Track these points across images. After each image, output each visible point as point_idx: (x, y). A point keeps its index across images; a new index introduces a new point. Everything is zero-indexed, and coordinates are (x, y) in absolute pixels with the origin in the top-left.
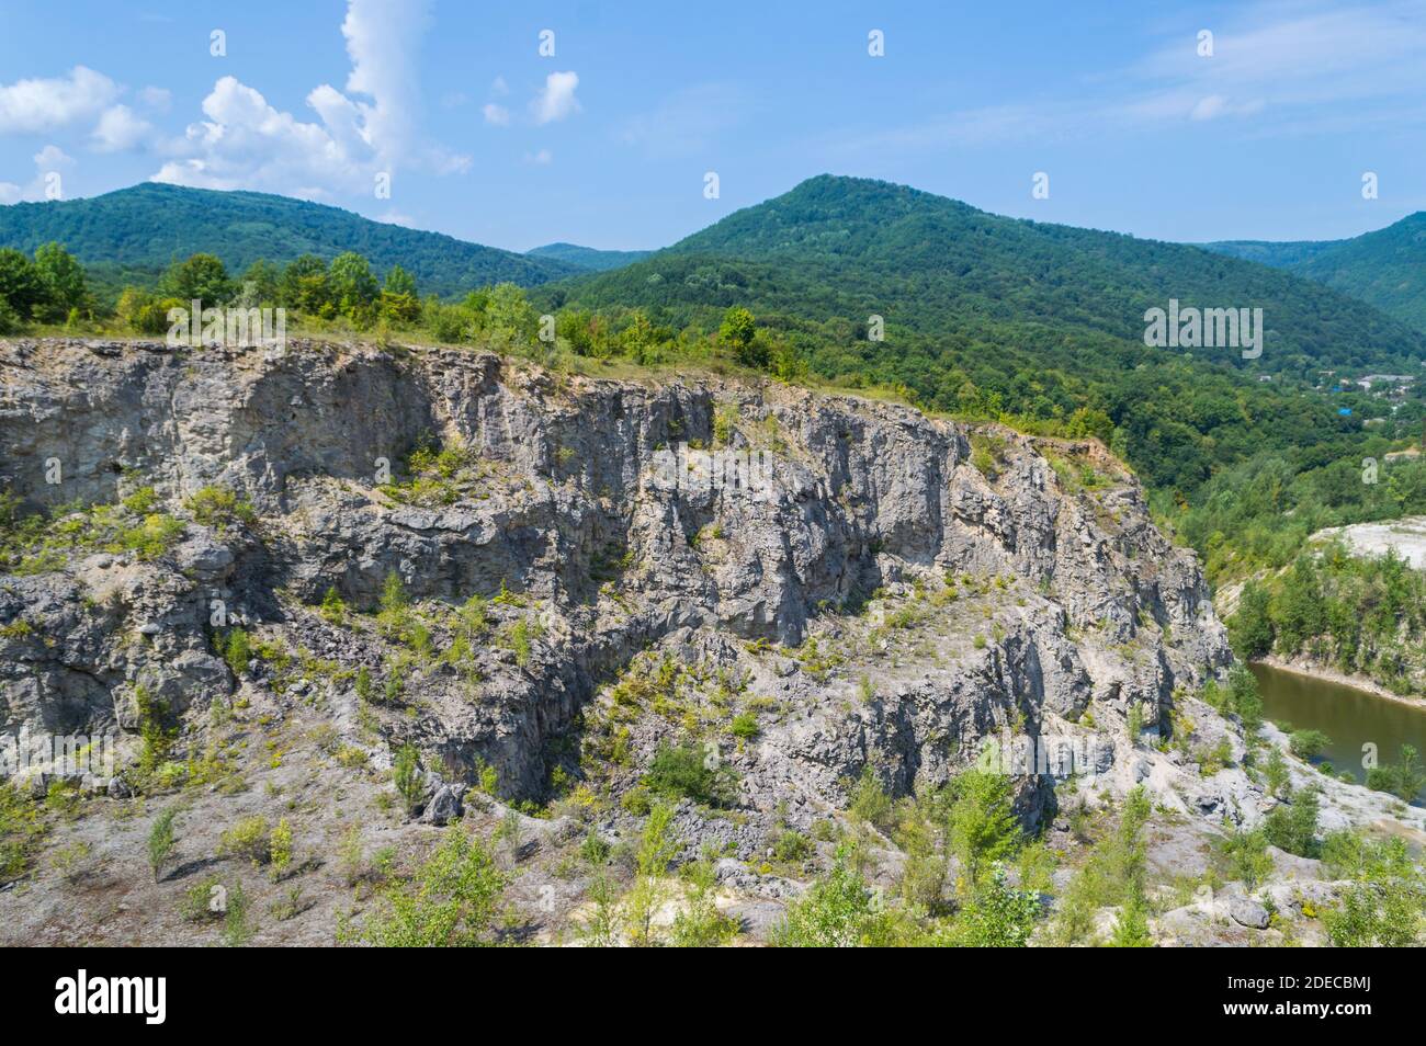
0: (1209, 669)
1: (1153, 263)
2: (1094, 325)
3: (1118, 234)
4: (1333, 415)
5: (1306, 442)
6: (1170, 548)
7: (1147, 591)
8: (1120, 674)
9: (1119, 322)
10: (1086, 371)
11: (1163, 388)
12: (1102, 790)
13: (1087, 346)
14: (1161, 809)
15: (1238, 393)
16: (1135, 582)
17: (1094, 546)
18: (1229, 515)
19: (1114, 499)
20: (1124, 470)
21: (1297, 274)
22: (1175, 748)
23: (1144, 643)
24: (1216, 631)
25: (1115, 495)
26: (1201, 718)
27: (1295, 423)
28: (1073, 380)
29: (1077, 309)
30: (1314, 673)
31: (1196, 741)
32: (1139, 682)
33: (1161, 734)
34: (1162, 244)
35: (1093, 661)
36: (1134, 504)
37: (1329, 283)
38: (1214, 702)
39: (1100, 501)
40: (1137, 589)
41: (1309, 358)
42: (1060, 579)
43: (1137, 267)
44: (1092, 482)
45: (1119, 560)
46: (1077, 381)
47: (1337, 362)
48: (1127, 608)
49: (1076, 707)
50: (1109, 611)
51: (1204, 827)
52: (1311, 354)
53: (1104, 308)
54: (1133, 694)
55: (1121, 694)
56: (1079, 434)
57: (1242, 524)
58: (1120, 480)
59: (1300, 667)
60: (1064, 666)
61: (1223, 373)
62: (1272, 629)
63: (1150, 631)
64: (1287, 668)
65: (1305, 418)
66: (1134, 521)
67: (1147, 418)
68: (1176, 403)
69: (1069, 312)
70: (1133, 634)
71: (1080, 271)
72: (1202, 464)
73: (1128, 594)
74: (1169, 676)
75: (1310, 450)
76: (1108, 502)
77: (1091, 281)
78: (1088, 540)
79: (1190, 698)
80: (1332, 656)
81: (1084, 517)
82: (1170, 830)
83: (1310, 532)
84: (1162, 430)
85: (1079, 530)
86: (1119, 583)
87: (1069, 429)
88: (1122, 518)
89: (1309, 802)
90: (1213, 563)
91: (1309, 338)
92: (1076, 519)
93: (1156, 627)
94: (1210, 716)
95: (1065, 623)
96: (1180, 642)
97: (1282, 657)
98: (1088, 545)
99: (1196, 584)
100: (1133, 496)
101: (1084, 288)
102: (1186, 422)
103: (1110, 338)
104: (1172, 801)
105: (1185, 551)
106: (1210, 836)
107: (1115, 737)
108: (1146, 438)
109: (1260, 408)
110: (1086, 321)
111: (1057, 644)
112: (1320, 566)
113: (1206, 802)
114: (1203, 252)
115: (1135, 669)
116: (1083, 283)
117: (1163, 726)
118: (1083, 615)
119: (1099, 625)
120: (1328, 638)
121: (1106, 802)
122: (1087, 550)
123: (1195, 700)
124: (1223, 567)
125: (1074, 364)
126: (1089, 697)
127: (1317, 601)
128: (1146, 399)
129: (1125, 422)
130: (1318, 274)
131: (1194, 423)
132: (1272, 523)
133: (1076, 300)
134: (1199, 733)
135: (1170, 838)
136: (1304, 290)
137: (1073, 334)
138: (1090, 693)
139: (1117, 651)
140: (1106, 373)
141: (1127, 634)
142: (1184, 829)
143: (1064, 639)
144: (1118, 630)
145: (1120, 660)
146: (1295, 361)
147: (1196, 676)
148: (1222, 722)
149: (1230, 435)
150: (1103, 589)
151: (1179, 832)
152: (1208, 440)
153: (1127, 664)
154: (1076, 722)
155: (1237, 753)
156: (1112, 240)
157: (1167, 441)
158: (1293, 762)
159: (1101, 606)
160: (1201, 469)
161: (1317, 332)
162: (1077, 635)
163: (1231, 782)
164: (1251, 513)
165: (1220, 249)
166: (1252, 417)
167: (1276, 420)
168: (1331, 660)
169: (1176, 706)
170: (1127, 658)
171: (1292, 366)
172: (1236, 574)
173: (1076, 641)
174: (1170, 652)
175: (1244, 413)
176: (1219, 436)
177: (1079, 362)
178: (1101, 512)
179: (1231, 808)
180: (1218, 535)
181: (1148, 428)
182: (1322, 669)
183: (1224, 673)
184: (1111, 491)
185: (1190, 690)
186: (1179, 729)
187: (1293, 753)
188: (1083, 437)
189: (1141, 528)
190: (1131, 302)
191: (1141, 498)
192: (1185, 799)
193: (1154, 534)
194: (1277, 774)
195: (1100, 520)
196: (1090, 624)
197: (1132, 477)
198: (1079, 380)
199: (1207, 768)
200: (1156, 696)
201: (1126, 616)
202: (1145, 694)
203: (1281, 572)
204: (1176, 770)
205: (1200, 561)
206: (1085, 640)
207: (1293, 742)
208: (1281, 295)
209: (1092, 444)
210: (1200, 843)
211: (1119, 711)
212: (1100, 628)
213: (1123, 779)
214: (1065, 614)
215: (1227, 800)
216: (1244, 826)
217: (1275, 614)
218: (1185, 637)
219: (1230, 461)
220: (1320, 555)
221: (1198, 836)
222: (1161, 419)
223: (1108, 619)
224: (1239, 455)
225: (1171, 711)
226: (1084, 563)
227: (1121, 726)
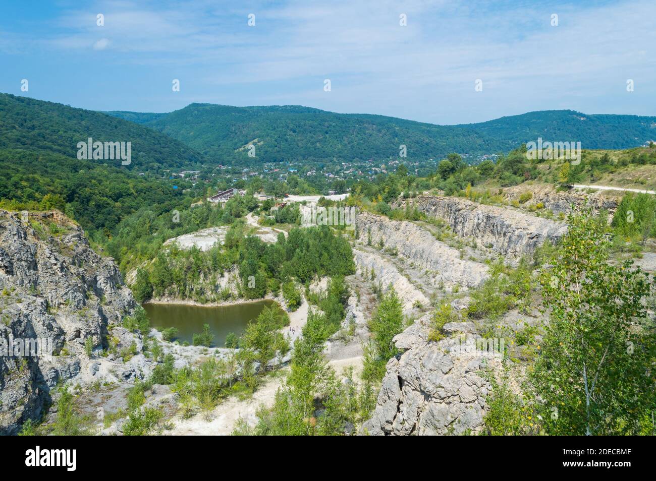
0: (125, 312)
1: (82, 120)
2: (55, 150)
3: (63, 105)
4: (171, 189)
5: (160, 202)
6: (100, 259)
7: (91, 281)
8: (79, 325)
9: (68, 149)
10: (53, 174)
11: (93, 181)
12: (75, 385)
13: (52, 161)
14: (106, 384)
15: (129, 181)
16: (83, 278)
17: (59, 264)
18: (129, 238)
19: (70, 239)
20: (73, 224)
21: (149, 128)
22: (111, 353)
23: (91, 307)
24: (127, 293)
25: (69, 236)
26: (122, 335)
27: (155, 193)
28: (46, 179)
29: (45, 142)
30: (171, 302)
31: (120, 347)
32: (89, 327)
33: (103, 349)
34: (86, 111)
35: (65, 322)
36: (80, 240)
37: (163, 132)
38: (127, 327)
39: (62, 241)
40: (84, 281)
41: (158, 164)
42: (42, 284)
43: (75, 122)
44: (57, 232)
45: (73, 269)
46: (48, 180)
47: (171, 166)
48: (80, 292)
49: (57, 347)
50: (70, 295)
51: (126, 386)
52: (160, 163)
53: (60, 142)
54: (87, 333)
55: (81, 335)
56: (47, 208)
57: (135, 242)
58: (72, 229)
59: (165, 301)
60: (48, 329)
61: (122, 173)
62: (152, 287)
63: (94, 300)
64: (160, 303)
65: (159, 191)
66: (81, 248)
67: (87, 196)
68: (101, 188)
69: (41, 144)
70: (84, 304)
71: (44, 123)
72: (116, 215)
73: (79, 285)
74: (105, 319)
75: (162, 205)
76: (66, 240)
77: (50, 128)
78: (55, 262)
79: (116, 327)
80: (177, 293)
81: (51, 251)
82: (111, 393)
83: (164, 241)
84: (96, 201)
85: (49, 258)
86: (74, 280)
87: (41, 205)
88: (75, 247)
89: (171, 359)
90: (123, 262)
91: (158, 156)
92: (47, 252)
93: (96, 298)
94: (126, 334)
95: (47, 307)
96: (110, 302)
97: (157, 298)
98: (56, 264)
99: (115, 273)
100: (79, 236)
101: (48, 131)
102: (107, 196)
103: (64, 157)
104: (111, 379)
105: (108, 259)
106: (129, 389)
107: (80, 357)
108: (88, 205)
109: (140, 188)
110: (51, 149)
111: (43, 318)
112: (168, 256)
113: (127, 374)
114: (106, 116)
115: (87, 321)
116: (47, 129)
117: (104, 344)
118: (57, 300)
119: (66, 303)
120: (175, 286)
121: (78, 390)
122: (55, 267)
123: (118, 328)
124: (128, 263)
125: (46, 171)
126: (64, 340)
127: (168, 271)
128: (86, 187)
129: (77, 199)
130: (159, 128)
131: (110, 197)
132: (148, 240)
133: (44, 138)
134: (122, 343)
135: (110, 396)
136: (153, 135)
137: (43, 155)
138: (65, 338)
139: (77, 314)
140: (63, 175)
141: (81, 305)
142: (117, 390)
143: (47, 315)
144: (76, 303)
145: (78, 318)
146: (153, 166)
147: (120, 316)
148: (132, 335)
149: (128, 201)
150: (66, 285)
151: (115, 393)
152: (118, 204)
153: (83, 319)
154: (58, 355)
155: (139, 347)
156: (59, 107)
157: (98, 206)
158: (165, 343)
159: (66, 294)
160: (116, 218)
161: (161, 153)
162: (55, 311)
163: (137, 361)
164: (138, 236)
165: (115, 114)
166: (137, 192)
167: (147, 193)
168: (177, 295)
169: (110, 333)
170: (82, 316)
171: (152, 168)
172: (134, 265)
173: (54, 314)
174: (105, 308)
175: (133, 191)
176: (123, 202)
177: (49, 170)
178: (63, 246)
179: (138, 373)
180: (125, 248)
181: (88, 201)
182: (174, 300)
183: (132, 311)
184: (67, 235)
185: (116, 324)
186: (112, 343)
187: (164, 339)
188: (49, 209)
189: (85, 251)
190: (74, 139)
191: (83, 237)
192: (117, 376)
193: (92, 253)
194: (157, 351)
195: (63, 250)
196: (61, 304)
197: (78, 227)
198: (48, 179)
199: (126, 358)
200: (99, 331)
201: (80, 296)
202: (93, 332)
203: (153, 261)
204: (112, 363)
205: (116, 262)
206: (60, 313)
207: (164, 335)
208: (144, 137)
209: (54, 213)
210: (125, 394)
211: (81, 343)
212: (67, 304)
213: (86, 376)
214: (46, 302)
215: (136, 370)
216: (145, 379)
217: (152, 280)
218: (113, 299)
219: (129, 213)
220: (168, 251)
221: (124, 391)
222: (94, 196)
223: (70, 299)
224: (133, 210)
225: (107, 336)
226: (54, 274)
227: (83, 351)
